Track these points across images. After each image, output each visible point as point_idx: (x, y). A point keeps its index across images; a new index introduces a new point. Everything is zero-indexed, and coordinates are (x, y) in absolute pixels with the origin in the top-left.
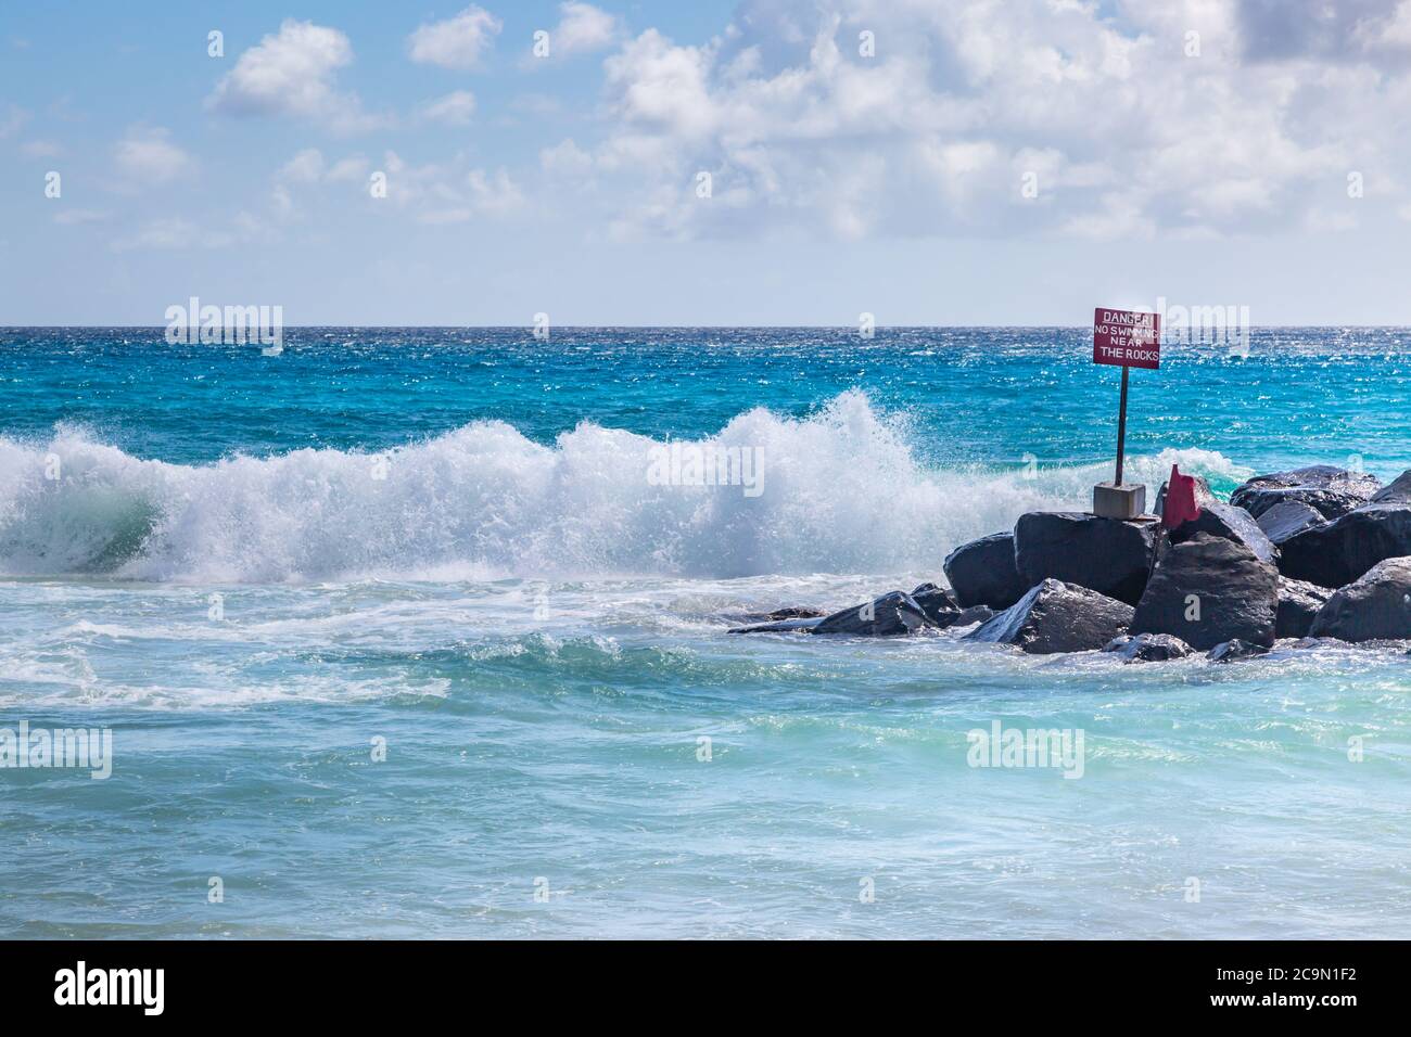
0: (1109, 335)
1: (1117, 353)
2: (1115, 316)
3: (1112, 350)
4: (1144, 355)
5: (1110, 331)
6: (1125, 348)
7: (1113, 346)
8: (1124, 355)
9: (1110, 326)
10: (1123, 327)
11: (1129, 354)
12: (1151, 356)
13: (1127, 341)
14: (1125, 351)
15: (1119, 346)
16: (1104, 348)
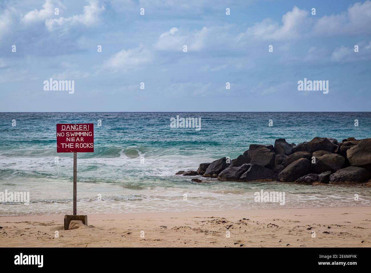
0: (65, 137)
1: (70, 146)
2: (68, 127)
3: (67, 144)
4: (85, 145)
5: (65, 135)
6: (75, 143)
7: (68, 142)
8: (74, 146)
9: (65, 132)
10: (73, 132)
11: (77, 145)
12: (90, 145)
13: (76, 139)
14: (74, 145)
15: (71, 142)
16: (63, 144)
